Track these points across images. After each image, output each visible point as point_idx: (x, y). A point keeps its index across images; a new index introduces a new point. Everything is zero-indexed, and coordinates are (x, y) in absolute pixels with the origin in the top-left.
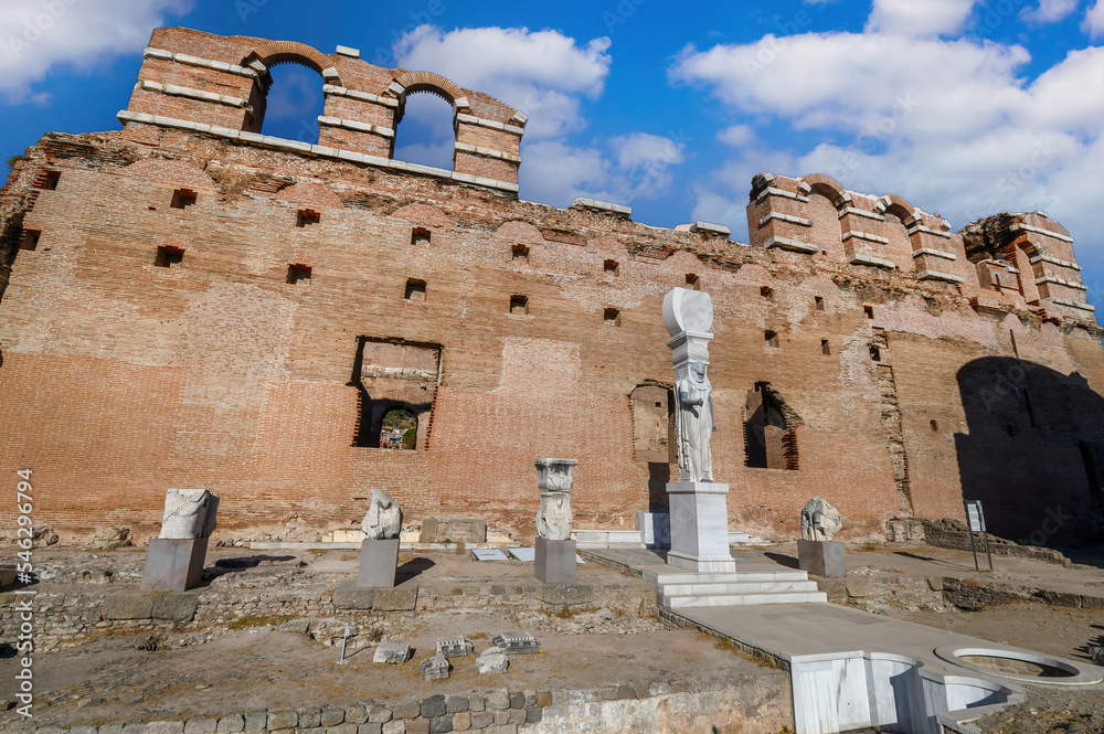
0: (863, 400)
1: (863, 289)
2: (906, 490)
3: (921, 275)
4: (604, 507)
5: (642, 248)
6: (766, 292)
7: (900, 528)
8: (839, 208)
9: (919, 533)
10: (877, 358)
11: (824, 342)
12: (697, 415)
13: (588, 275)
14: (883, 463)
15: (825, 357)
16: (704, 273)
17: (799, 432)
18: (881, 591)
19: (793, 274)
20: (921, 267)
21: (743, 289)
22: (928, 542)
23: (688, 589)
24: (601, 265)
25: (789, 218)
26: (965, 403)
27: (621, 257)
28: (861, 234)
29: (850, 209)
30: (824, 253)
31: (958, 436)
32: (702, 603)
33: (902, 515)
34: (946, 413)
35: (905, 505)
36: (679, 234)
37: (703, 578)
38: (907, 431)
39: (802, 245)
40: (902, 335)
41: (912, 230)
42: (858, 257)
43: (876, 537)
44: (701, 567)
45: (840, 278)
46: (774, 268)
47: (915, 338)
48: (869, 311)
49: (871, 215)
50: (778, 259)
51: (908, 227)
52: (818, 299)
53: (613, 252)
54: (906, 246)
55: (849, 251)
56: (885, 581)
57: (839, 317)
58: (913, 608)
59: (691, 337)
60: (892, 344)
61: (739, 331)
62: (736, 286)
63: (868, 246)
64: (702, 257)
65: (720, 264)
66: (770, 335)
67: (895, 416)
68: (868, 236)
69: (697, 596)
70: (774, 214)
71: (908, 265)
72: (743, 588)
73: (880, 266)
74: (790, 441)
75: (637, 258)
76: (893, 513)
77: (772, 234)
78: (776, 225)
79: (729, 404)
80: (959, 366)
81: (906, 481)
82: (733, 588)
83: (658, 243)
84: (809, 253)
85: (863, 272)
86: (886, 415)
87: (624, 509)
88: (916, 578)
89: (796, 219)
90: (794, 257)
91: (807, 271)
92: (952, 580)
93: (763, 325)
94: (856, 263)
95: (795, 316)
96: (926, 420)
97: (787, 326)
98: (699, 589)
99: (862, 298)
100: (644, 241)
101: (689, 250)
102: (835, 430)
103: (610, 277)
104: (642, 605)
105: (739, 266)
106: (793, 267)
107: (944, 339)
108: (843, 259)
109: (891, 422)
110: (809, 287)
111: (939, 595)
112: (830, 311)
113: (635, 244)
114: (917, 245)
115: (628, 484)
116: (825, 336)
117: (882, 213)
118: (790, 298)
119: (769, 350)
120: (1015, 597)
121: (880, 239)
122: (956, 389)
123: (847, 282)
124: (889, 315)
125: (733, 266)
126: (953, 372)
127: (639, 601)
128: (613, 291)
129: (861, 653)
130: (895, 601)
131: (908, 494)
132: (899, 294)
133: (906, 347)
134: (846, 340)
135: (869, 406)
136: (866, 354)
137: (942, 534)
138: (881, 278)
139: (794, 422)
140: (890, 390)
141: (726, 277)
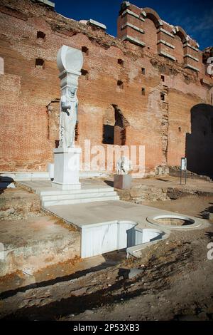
0: (155, 117)
1: (161, 68)
2: (166, 155)
3: (185, 66)
4: (31, 162)
5: (59, 28)
6: (120, 62)
7: (161, 169)
8: (157, 28)
9: (167, 171)
10: (163, 99)
11: (143, 89)
12: (68, 114)
13: (27, 38)
14: (159, 144)
15: (142, 96)
16: (91, 47)
17: (127, 129)
18: (144, 194)
19: (133, 55)
20: (185, 62)
21: (110, 59)
22: (170, 175)
23: (55, 198)
24: (35, 33)
25: (135, 27)
26: (192, 121)
27: (48, 32)
28: (164, 42)
29: (161, 29)
30: (148, 48)
31: (187, 134)
32: (60, 203)
33: (163, 164)
34: (184, 125)
35: (165, 161)
36: (81, 25)
37: (63, 192)
38: (170, 131)
39: (139, 42)
40: (174, 91)
41: (185, 45)
42: (162, 53)
43: (152, 173)
44: (64, 187)
45: (153, 61)
46: (125, 50)
47: (178, 92)
48: (163, 77)
49: (169, 34)
50: (128, 47)
51: (184, 43)
52: (143, 69)
53: (43, 28)
54: (181, 51)
55: (159, 49)
56: (146, 190)
57: (150, 79)
58: (155, 200)
59: (69, 73)
60: (169, 93)
61: (106, 79)
62: (107, 56)
63: (167, 49)
64: (91, 39)
65: (100, 44)
66: (120, 83)
67: (166, 124)
68: (167, 44)
69: (59, 201)
70: (128, 24)
71: (181, 61)
72: (83, 196)
73: (170, 59)
74: (123, 133)
75: (57, 33)
76: (159, 164)
77: (126, 34)
78: (129, 30)
79: (97, 114)
80: (192, 106)
81: (166, 151)
82: (78, 196)
83: (68, 27)
84: (142, 46)
85: (163, 60)
86: (163, 124)
87: (42, 162)
88: (158, 188)
89: (138, 29)
90: (135, 47)
91: (140, 55)
92: (170, 189)
93: (118, 78)
94: (161, 55)
95: (132, 75)
96: (177, 127)
97: (128, 80)
98: (60, 197)
99: (161, 71)
100: (61, 24)
101: (84, 34)
102: (142, 129)
103: (40, 41)
104: (32, 206)
105: (109, 47)
106: (134, 52)
107: (189, 94)
108: (156, 52)
109: (164, 127)
110: (140, 63)
111: (165, 194)
112: (147, 76)
113: (56, 25)
114: (185, 52)
115: (45, 150)
116: (144, 86)
117: (174, 34)
118: (131, 67)
119: (118, 89)
120: (189, 194)
121: (172, 46)
122: (190, 115)
123: (156, 63)
124: (170, 81)
125: (106, 46)
126: (190, 108)
127: (30, 204)
128: (41, 49)
129: (116, 221)
130: (148, 198)
131: (166, 156)
132: (175, 72)
133: (174, 96)
134: (152, 89)
135: (157, 119)
136: (159, 97)
137: (175, 171)
138: (170, 64)
139: (126, 124)
140: (166, 114)
141: (102, 50)
